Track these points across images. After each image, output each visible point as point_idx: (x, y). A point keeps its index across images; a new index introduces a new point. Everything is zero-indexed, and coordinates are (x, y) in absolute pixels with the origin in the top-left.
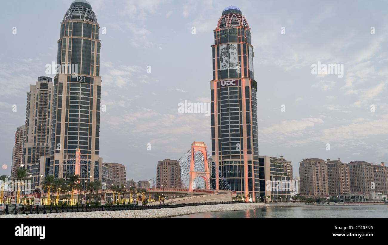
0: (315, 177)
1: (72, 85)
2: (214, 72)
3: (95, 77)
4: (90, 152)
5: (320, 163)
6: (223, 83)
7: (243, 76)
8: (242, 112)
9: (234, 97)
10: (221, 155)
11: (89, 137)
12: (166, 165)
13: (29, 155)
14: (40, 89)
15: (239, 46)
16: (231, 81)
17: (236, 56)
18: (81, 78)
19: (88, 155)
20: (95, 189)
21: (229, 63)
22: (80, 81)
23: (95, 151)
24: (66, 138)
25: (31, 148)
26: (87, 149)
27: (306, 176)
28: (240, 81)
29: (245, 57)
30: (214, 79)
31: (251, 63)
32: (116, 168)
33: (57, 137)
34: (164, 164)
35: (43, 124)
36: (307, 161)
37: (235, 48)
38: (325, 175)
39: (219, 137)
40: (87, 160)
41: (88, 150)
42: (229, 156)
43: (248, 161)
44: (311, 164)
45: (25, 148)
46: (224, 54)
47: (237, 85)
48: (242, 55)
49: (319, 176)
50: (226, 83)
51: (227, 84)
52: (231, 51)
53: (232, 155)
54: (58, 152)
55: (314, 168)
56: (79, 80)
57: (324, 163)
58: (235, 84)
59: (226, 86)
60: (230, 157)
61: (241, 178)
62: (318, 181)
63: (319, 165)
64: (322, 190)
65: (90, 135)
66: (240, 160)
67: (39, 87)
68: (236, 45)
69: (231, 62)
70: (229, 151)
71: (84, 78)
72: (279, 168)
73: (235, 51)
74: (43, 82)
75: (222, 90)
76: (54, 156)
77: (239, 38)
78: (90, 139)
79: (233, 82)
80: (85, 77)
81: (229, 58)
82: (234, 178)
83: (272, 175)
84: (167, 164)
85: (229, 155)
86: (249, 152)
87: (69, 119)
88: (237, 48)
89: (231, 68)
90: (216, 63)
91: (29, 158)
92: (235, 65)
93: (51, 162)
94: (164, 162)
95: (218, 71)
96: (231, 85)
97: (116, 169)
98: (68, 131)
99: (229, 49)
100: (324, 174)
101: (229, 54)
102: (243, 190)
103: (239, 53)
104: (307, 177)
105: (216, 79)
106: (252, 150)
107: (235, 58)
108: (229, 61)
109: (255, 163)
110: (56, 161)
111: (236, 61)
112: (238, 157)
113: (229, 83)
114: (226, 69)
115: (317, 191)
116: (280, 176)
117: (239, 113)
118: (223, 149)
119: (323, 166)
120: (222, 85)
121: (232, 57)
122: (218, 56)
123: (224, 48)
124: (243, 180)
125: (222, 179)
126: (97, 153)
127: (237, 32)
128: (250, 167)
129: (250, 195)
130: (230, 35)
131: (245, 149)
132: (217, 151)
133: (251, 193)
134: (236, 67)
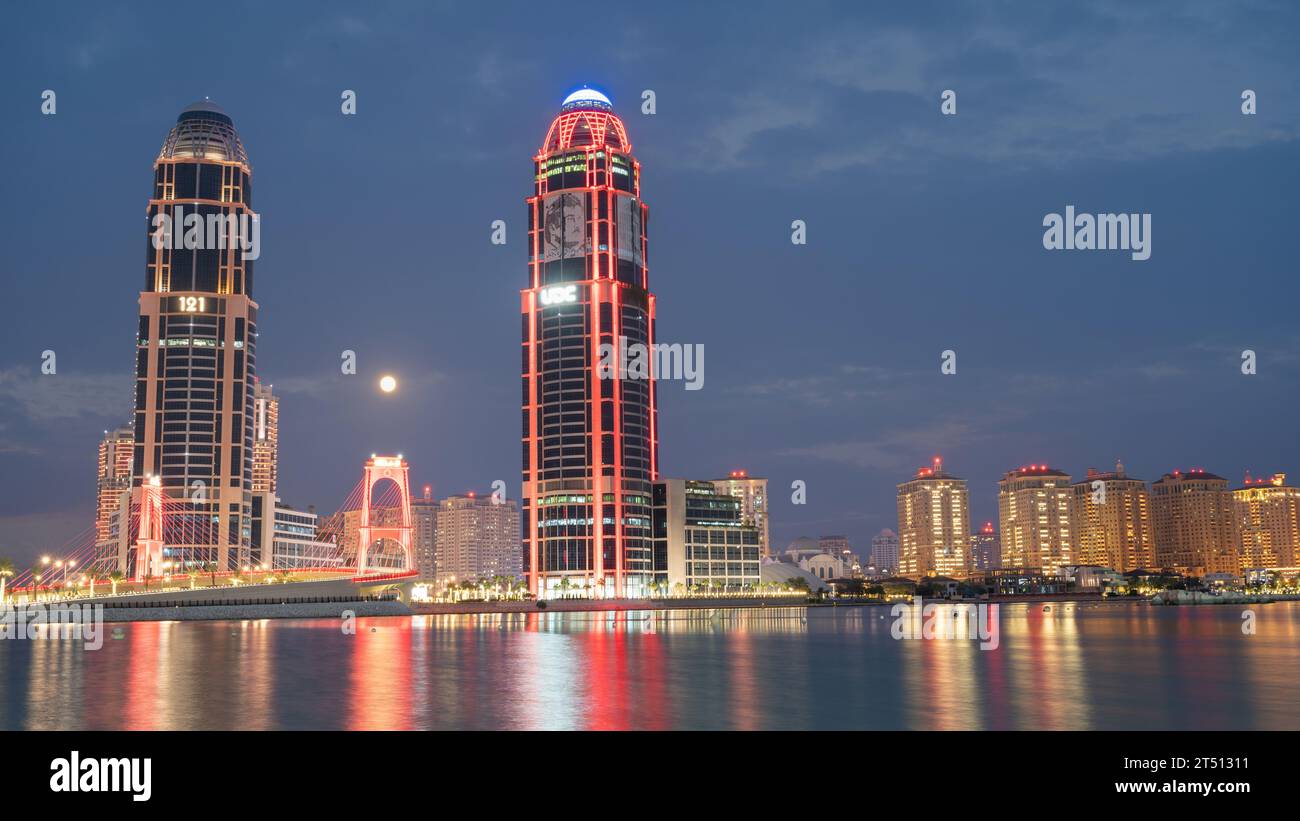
2: (532, 268)
3: (229, 295)
4: (217, 482)
6: (547, 296)
7: (596, 275)
8: (591, 370)
10: (544, 482)
11: (214, 444)
15: (589, 197)
16: (564, 288)
17: (581, 224)
18: (191, 302)
19: (213, 488)
21: (564, 243)
22: (190, 308)
24: (157, 449)
26: (210, 474)
28: (588, 287)
29: (602, 226)
30: (531, 284)
31: (624, 238)
37: (579, 203)
39: (539, 434)
40: (212, 501)
41: (213, 476)
46: (552, 218)
47: (579, 298)
48: (596, 222)
50: (554, 294)
51: (556, 299)
52: (567, 210)
53: (564, 479)
56: (186, 306)
58: (573, 297)
60: (561, 485)
63: (1048, 488)
65: (218, 440)
66: (585, 491)
68: (581, 195)
69: (567, 240)
70: (559, 469)
71: (199, 302)
73: (578, 212)
75: (546, 313)
77: (591, 175)
78: (218, 449)
79: (570, 293)
80: (201, 299)
81: (564, 230)
82: (567, 537)
83: (690, 528)
85: (559, 480)
86: (608, 472)
87: (166, 403)
88: (582, 202)
89: (567, 256)
90: (536, 244)
92: (576, 248)
95: (540, 264)
96: (565, 300)
99: (563, 205)
101: (564, 218)
102: (591, 567)
103: (589, 216)
105: (535, 284)
106: (618, 467)
107: (577, 230)
108: (564, 238)
110: (134, 505)
111: (581, 237)
112: (579, 484)
113: (559, 294)
114: (557, 257)
116: (723, 529)
118: (548, 464)
120: (545, 300)
121: (569, 226)
122: (541, 226)
123: (553, 205)
124: (591, 543)
125: (544, 540)
126: (235, 483)
127: (584, 162)
128: (609, 511)
129: (609, 580)
130: (568, 169)
131: (598, 464)
132: (534, 470)
133: (613, 575)
134: (581, 254)
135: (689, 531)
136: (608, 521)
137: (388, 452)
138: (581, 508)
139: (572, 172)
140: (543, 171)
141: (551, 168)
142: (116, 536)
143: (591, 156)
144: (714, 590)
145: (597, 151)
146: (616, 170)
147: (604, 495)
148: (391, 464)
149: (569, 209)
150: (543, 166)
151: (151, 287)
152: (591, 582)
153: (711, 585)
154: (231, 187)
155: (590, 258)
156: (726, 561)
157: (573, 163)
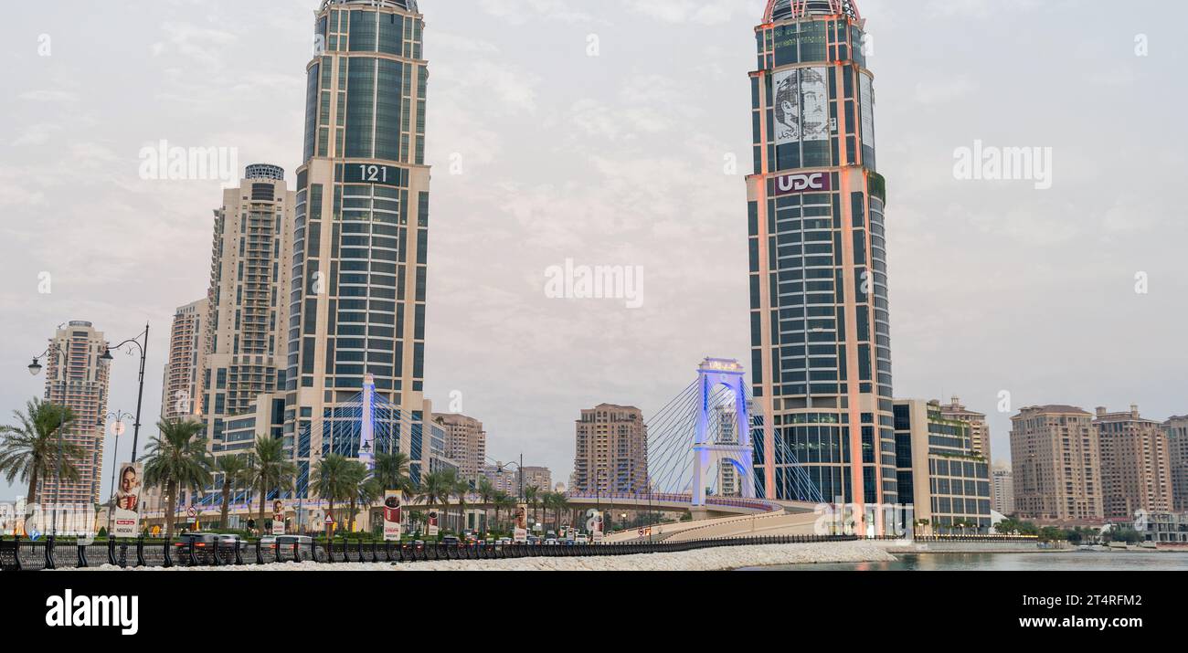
0: (1059, 464)
1: (349, 190)
2: (757, 151)
3: (412, 166)
4: (398, 385)
5: (1075, 419)
6: (786, 183)
7: (843, 161)
8: (841, 269)
9: (817, 223)
10: (781, 397)
11: (395, 339)
12: (605, 421)
13: (220, 391)
14: (250, 200)
15: (832, 72)
16: (808, 175)
17: (823, 101)
18: (373, 170)
19: (393, 391)
20: (440, 493)
21: (803, 124)
22: (371, 179)
23: (414, 382)
24: (330, 341)
25: (225, 369)
26: (391, 375)
27: (1030, 460)
28: (836, 175)
29: (849, 106)
30: (758, 169)
32: (454, 427)
33: (305, 338)
34: (597, 418)
35: (258, 301)
36: (1035, 414)
38: (1092, 457)
39: (775, 341)
40: (392, 406)
41: (393, 378)
42: (805, 398)
43: (862, 414)
44: (1048, 423)
45: (209, 370)
46: (785, 96)
47: (826, 187)
48: (841, 100)
49: (1071, 461)
50: (794, 181)
51: (798, 186)
52: (806, 86)
53: (812, 395)
54: (308, 382)
55: (1056, 434)
56: (368, 176)
57: (1089, 420)
58: (820, 186)
59: (793, 190)
60: (809, 402)
61: (842, 465)
62: (1070, 474)
63: (1071, 426)
64: (1084, 503)
65: (400, 334)
66: (839, 410)
67: (250, 196)
68: (821, 70)
69: (806, 120)
70: (804, 382)
71: (381, 171)
72: (956, 437)
73: (821, 89)
74: (259, 180)
75: (781, 202)
76: (295, 394)
77: (832, 48)
78: (400, 345)
79: (816, 180)
80: (384, 168)
81: (803, 108)
82: (820, 464)
83: (933, 457)
84: (608, 418)
85: (804, 395)
86: (865, 388)
87: (340, 287)
88: (824, 78)
89: (808, 138)
90: (762, 124)
91: (220, 398)
92: (818, 129)
93: (288, 411)
94: (599, 413)
95: (770, 147)
96: (809, 188)
97: (455, 432)
98: (337, 323)
99: (801, 81)
100: (1088, 455)
101: (802, 95)
103: (833, 93)
104: (1034, 463)
105: (765, 169)
106: (874, 382)
107: (819, 109)
108: (803, 117)
109: (882, 419)
110: (302, 408)
111: (823, 117)
112: (830, 402)
113: (801, 182)
114: (794, 140)
115: (1066, 505)
116: (959, 460)
117: (834, 271)
118: (787, 377)
119: (1086, 430)
120: (782, 187)
121: (810, 104)
122: (769, 102)
123: (788, 80)
124: (848, 470)
125: (783, 466)
127: (822, 33)
128: (867, 434)
130: (801, 41)
131: (853, 379)
132: (768, 382)
134: (824, 137)
135: (934, 460)
136: (864, 445)
138: (834, 428)
145: (839, 21)
149: (809, 84)
151: (323, 153)
154: (412, 38)
155: (835, 141)
156: (964, 497)
157: (808, 34)
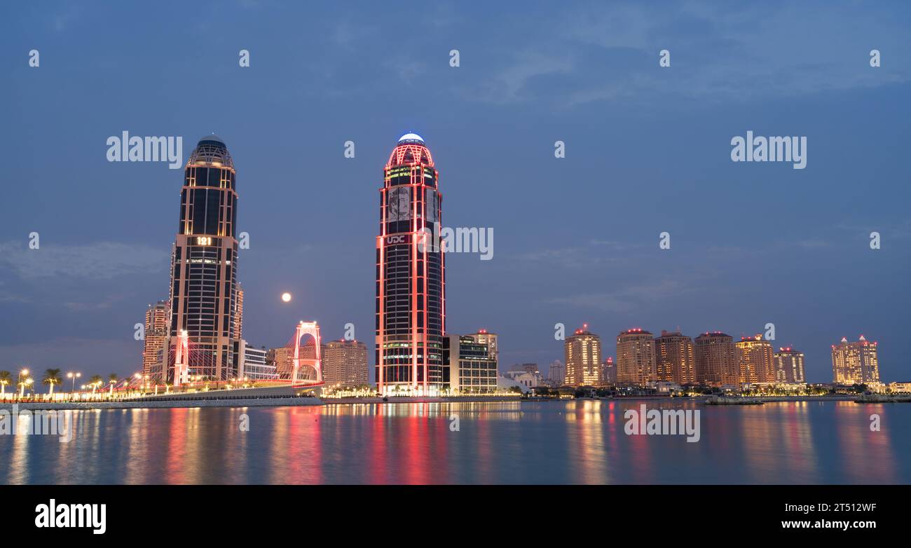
1: (194, 249)
2: (382, 225)
3: (224, 237)
4: (216, 334)
6: (390, 241)
7: (415, 230)
8: (412, 279)
9: (403, 258)
10: (387, 336)
15: (412, 189)
16: (399, 236)
17: (408, 203)
18: (204, 240)
19: (213, 337)
21: (399, 213)
22: (203, 243)
23: (224, 333)
24: (185, 316)
28: (411, 236)
29: (419, 204)
30: (382, 234)
31: (430, 210)
37: (407, 192)
39: (385, 311)
40: (213, 344)
41: (214, 331)
42: (395, 336)
46: (393, 200)
47: (406, 241)
48: (415, 202)
50: (393, 239)
51: (395, 241)
53: (398, 334)
54: (175, 334)
56: (201, 242)
58: (403, 241)
59: (392, 243)
60: (396, 338)
65: (217, 312)
66: (408, 341)
68: (408, 189)
69: (401, 211)
70: (395, 329)
72: (479, 351)
73: (407, 197)
75: (389, 249)
77: (413, 178)
78: (217, 317)
79: (402, 239)
80: (209, 239)
81: (399, 206)
83: (461, 360)
87: (189, 292)
89: (400, 219)
90: (384, 213)
92: (405, 215)
95: (386, 224)
96: (399, 242)
98: (188, 308)
99: (399, 193)
101: (399, 200)
102: (411, 380)
103: (412, 199)
105: (384, 234)
106: (425, 328)
107: (406, 206)
108: (399, 210)
111: (407, 210)
112: (405, 337)
113: (396, 239)
114: (395, 221)
116: (478, 361)
117: (409, 279)
118: (389, 327)
120: (388, 242)
121: (402, 204)
122: (387, 204)
123: (394, 193)
124: (411, 367)
125: (386, 366)
126: (225, 335)
127: (410, 171)
128: (420, 351)
129: (420, 387)
130: (401, 174)
131: (415, 327)
132: (382, 330)
133: (422, 384)
134: (407, 218)
135: (461, 362)
136: (420, 356)
137: (309, 320)
138: (406, 349)
139: (404, 176)
140: (388, 175)
141: (392, 174)
142: (161, 362)
143: (413, 168)
144: (473, 392)
145: (417, 166)
146: (426, 175)
147: (418, 343)
148: (310, 326)
149: (402, 195)
150: (389, 173)
151: (182, 231)
152: (411, 388)
153: (472, 390)
154: (225, 180)
155: (412, 220)
156: (480, 378)
157: (404, 171)
